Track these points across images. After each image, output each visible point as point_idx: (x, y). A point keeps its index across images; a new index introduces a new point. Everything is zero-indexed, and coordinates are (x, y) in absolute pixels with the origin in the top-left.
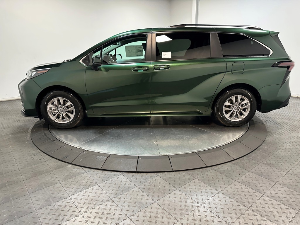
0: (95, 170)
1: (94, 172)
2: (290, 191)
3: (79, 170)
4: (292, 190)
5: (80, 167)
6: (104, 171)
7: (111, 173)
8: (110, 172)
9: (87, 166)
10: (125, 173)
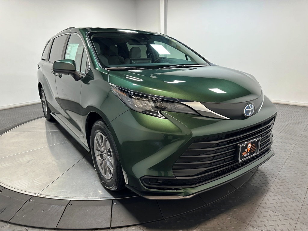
5: (23, 228)
9: (35, 226)
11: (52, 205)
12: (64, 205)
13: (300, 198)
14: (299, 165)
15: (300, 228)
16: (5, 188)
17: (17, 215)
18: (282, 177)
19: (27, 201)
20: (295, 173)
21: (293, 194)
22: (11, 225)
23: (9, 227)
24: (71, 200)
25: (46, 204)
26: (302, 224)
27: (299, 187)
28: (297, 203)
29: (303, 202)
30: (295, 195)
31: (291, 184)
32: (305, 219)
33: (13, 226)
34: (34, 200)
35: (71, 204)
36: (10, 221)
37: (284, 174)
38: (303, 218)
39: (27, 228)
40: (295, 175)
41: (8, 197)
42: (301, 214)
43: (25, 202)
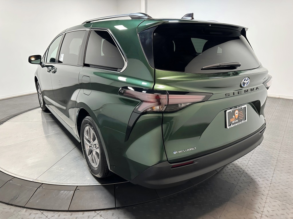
0: (60, 213)
1: (59, 216)
2: (284, 205)
3: (37, 215)
4: (285, 204)
5: (38, 212)
6: (73, 213)
7: (84, 215)
8: (82, 213)
9: (49, 209)
10: (102, 211)
11: (62, 190)
12: (73, 190)
13: (269, 178)
14: (267, 150)
15: (270, 202)
16: (15, 177)
17: (31, 201)
18: (253, 161)
19: (38, 188)
20: (264, 156)
21: (263, 174)
22: (26, 209)
23: (25, 211)
24: (77, 186)
25: (55, 190)
26: (270, 199)
27: (268, 168)
28: (266, 182)
29: (271, 181)
30: (264, 175)
31: (261, 166)
32: (273, 194)
33: (29, 210)
34: (44, 187)
35: (79, 189)
36: (25, 206)
37: (255, 158)
38: (272, 193)
39: (42, 211)
40: (264, 158)
41: (19, 185)
42: (270, 190)
43: (36, 189)
